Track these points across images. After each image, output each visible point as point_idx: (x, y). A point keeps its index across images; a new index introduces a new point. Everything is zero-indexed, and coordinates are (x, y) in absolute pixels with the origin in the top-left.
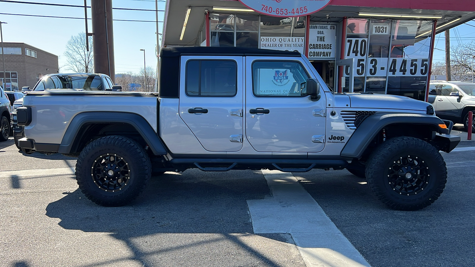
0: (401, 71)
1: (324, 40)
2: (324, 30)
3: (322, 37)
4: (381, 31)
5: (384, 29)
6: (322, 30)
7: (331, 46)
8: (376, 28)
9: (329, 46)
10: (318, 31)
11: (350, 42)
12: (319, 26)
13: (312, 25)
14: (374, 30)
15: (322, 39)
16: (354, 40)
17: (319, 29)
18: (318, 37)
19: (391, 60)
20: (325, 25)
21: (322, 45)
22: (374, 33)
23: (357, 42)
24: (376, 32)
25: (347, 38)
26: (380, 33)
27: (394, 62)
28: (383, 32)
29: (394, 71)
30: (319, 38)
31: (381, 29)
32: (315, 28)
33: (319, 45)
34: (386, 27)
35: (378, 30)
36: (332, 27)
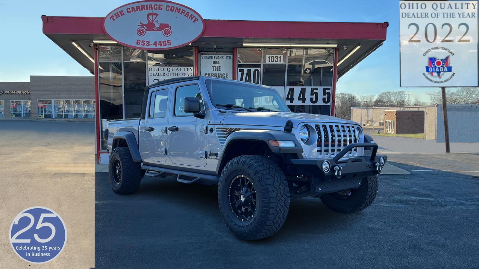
0: (299, 99)
1: (220, 69)
2: (220, 61)
3: (217, 67)
4: (275, 60)
5: (279, 59)
6: (217, 60)
7: (227, 75)
8: (269, 57)
9: (225, 75)
10: (213, 61)
11: (242, 71)
12: (214, 56)
13: (208, 56)
14: (267, 59)
15: (219, 69)
16: (246, 70)
17: (214, 59)
18: (213, 67)
19: (288, 88)
20: (221, 56)
21: (218, 74)
22: (267, 62)
23: (249, 71)
24: (269, 61)
25: (238, 67)
26: (274, 63)
27: (291, 91)
28: (277, 61)
29: (292, 100)
30: (215, 67)
31: (275, 59)
32: (210, 59)
33: (215, 75)
34: (281, 57)
35: (271, 59)
36: (228, 57)
